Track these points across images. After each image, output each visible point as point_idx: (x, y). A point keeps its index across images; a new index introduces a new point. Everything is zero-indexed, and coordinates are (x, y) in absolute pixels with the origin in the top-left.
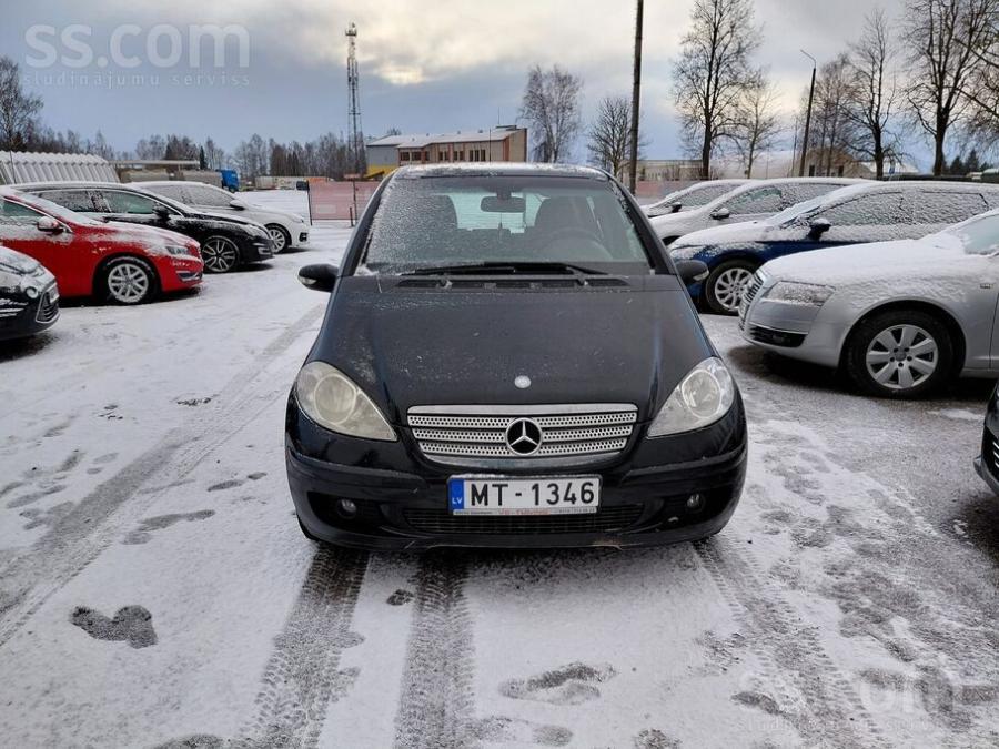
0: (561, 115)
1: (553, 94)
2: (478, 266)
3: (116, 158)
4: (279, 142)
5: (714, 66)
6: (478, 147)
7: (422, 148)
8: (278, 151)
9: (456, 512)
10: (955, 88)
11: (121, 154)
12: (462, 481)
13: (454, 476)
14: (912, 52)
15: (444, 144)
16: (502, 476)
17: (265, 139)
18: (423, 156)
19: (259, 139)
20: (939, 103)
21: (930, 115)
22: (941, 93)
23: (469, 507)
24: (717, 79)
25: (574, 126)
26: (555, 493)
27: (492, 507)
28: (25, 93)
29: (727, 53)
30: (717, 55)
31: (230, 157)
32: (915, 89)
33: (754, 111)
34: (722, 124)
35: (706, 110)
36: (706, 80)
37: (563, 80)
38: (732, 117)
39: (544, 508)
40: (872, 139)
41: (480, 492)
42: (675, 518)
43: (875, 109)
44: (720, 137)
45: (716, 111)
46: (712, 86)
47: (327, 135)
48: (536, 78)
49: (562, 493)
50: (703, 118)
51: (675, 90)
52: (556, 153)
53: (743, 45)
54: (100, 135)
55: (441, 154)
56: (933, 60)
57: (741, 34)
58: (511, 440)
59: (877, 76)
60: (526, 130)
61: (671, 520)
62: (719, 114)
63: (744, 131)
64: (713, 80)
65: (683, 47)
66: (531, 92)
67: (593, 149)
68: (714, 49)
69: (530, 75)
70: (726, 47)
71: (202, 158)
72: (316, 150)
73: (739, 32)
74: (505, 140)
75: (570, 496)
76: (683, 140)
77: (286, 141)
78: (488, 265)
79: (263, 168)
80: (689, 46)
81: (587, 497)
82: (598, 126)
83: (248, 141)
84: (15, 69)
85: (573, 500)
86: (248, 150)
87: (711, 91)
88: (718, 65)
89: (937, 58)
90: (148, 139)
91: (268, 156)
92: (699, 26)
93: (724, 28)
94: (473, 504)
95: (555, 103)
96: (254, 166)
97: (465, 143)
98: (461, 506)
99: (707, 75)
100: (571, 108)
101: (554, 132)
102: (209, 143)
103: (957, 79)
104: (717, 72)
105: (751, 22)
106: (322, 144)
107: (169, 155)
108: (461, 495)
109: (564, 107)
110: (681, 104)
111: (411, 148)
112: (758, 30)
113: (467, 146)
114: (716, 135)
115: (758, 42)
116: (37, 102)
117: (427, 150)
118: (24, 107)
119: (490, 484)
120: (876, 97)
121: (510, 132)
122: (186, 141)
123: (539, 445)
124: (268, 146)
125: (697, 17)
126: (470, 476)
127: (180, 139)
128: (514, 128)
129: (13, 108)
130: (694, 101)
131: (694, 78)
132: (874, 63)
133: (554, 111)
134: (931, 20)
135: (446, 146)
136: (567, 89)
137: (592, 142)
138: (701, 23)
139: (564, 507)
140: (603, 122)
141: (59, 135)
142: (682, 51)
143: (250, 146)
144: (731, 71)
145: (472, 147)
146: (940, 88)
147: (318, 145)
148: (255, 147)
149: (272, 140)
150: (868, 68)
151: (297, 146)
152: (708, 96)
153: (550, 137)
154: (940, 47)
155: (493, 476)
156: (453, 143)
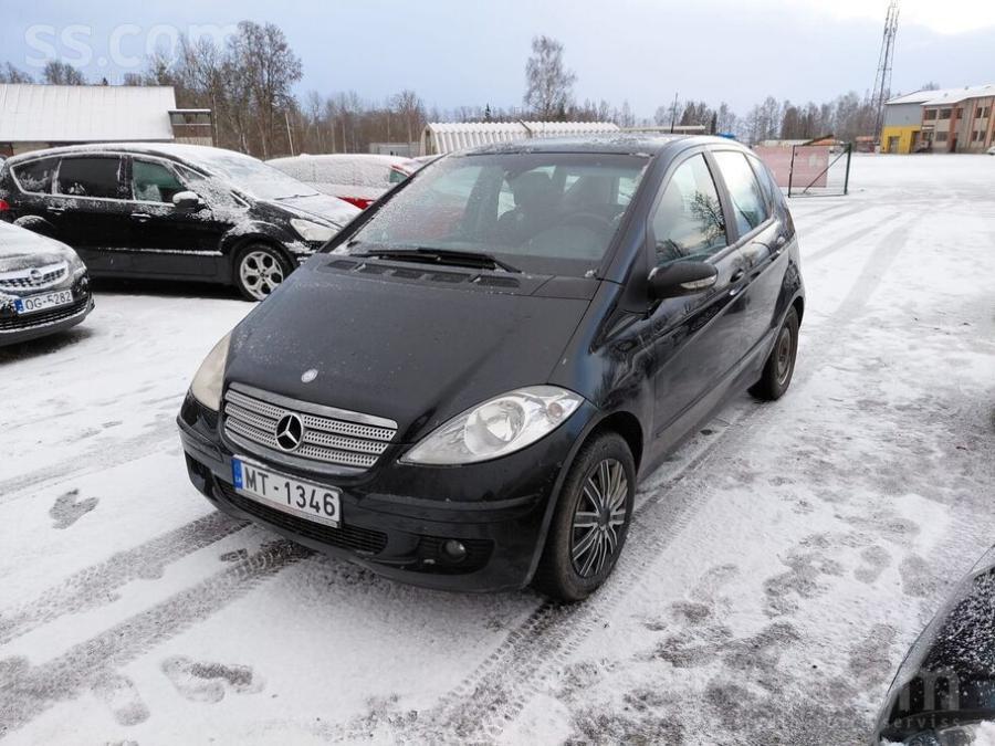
2: (414, 251)
3: (636, 125)
4: (795, 104)
8: (792, 113)
9: (236, 490)
11: (641, 121)
12: (241, 462)
13: (236, 456)
15: (986, 97)
16: (264, 466)
17: (781, 102)
18: (953, 115)
19: (773, 101)
23: (246, 489)
26: (302, 496)
27: (258, 493)
28: (564, 71)
31: (740, 121)
39: (294, 508)
41: (251, 477)
42: (432, 561)
47: (846, 94)
49: (308, 498)
54: (626, 104)
55: (979, 111)
61: (427, 561)
71: (714, 122)
72: (834, 111)
75: (314, 504)
77: (801, 102)
79: (772, 132)
81: (329, 509)
83: (761, 104)
84: (560, 49)
85: (317, 508)
86: (761, 113)
90: (668, 106)
91: (781, 118)
94: (248, 486)
96: (764, 128)
98: (241, 487)
102: (723, 108)
106: (841, 104)
107: (685, 121)
108: (241, 475)
111: (940, 106)
116: (573, 77)
117: (960, 106)
118: (562, 82)
119: (257, 470)
122: (702, 106)
123: (298, 444)
124: (781, 109)
126: (244, 459)
127: (696, 105)
129: (553, 83)
135: (989, 101)
139: (308, 513)
141: (594, 105)
143: (763, 109)
147: (837, 105)
148: (768, 110)
149: (787, 102)
151: (813, 108)
155: (258, 464)
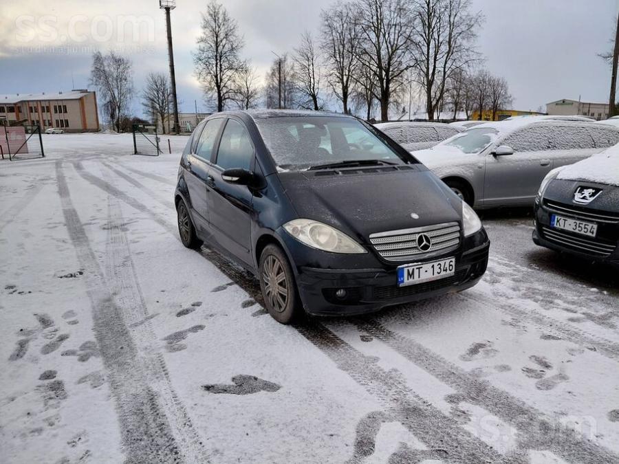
0: (119, 83)
1: (112, 70)
5: (218, 58)
6: (60, 104)
7: (15, 104)
9: (401, 285)
10: (349, 75)
12: (403, 268)
13: (399, 267)
14: (326, 56)
16: (420, 263)
20: (343, 83)
21: (340, 90)
22: (343, 78)
23: (407, 281)
24: (221, 65)
25: (130, 91)
26: (440, 268)
27: (416, 280)
29: (225, 50)
30: (219, 51)
32: (331, 75)
33: (245, 84)
34: (227, 92)
35: (217, 83)
36: (214, 66)
37: (118, 62)
38: (232, 88)
39: (437, 276)
40: (313, 102)
41: (411, 273)
43: (312, 85)
44: (227, 100)
45: (222, 84)
46: (218, 69)
48: (98, 59)
49: (442, 268)
50: (216, 88)
51: (197, 71)
52: (119, 108)
53: (234, 46)
55: (31, 108)
56: (337, 60)
57: (232, 40)
58: (420, 245)
59: (311, 67)
60: (94, 92)
61: (471, 275)
62: (224, 86)
63: (240, 97)
64: (219, 66)
65: (199, 44)
66: (96, 68)
67: (146, 105)
68: (217, 47)
69: (94, 56)
70: (224, 46)
73: (231, 38)
74: (81, 99)
76: (206, 101)
78: (345, 162)
80: (202, 45)
81: (451, 268)
82: (147, 91)
85: (446, 270)
87: (218, 72)
88: (221, 57)
89: (338, 59)
92: (207, 33)
93: (222, 35)
94: (408, 279)
95: (115, 76)
97: (49, 101)
98: (403, 282)
99: (214, 62)
100: (126, 80)
101: (116, 94)
103: (349, 71)
104: (220, 61)
105: (236, 33)
108: (403, 276)
109: (120, 79)
110: (201, 80)
111: (5, 104)
112: (241, 38)
113: (51, 102)
114: (225, 99)
115: (242, 45)
117: (19, 105)
119: (415, 268)
120: (312, 79)
121: (85, 94)
123: (431, 245)
125: (205, 28)
126: (406, 265)
128: (86, 91)
130: (209, 78)
131: (207, 64)
132: (308, 60)
133: (115, 81)
134: (333, 40)
135: (35, 103)
136: (122, 67)
137: (145, 101)
138: (208, 31)
139: (443, 274)
140: (151, 89)
142: (198, 47)
144: (229, 61)
145: (57, 104)
146: (342, 75)
150: (306, 63)
152: (217, 75)
153: (114, 97)
154: (339, 54)
155: (416, 264)
156: (40, 101)
